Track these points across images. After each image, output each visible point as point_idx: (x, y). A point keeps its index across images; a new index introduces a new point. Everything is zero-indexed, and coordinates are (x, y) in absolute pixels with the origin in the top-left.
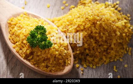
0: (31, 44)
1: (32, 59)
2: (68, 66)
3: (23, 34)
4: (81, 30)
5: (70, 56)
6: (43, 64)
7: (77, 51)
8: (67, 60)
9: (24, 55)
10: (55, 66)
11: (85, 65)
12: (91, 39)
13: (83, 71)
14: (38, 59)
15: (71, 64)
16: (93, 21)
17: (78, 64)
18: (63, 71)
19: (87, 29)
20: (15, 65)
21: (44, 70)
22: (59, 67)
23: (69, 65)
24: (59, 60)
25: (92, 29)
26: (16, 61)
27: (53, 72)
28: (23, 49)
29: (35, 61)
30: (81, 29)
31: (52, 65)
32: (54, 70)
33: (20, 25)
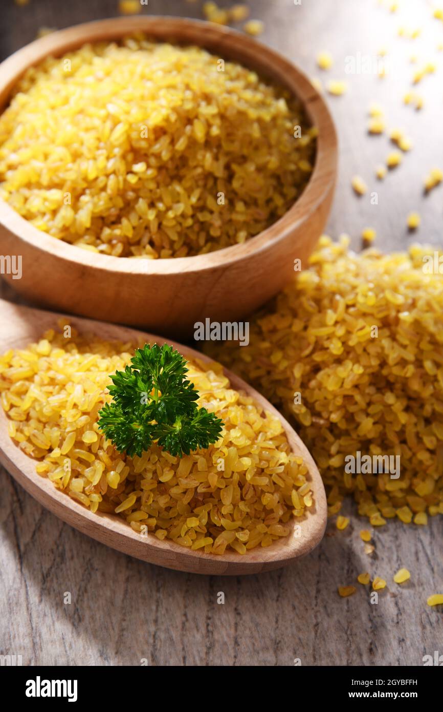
0: (124, 441)
1: (134, 510)
2: (304, 517)
3: (75, 406)
4: (331, 359)
5: (308, 478)
6: (193, 523)
7: (330, 456)
8: (294, 493)
9: (97, 498)
10: (249, 522)
11: (377, 514)
12: (383, 394)
13: (373, 543)
14: (163, 501)
15: (317, 507)
16: (381, 315)
17: (343, 515)
18: (286, 544)
19: (359, 351)
20: (58, 559)
21: (202, 549)
22: (268, 526)
23: (308, 514)
24: (260, 498)
25: (383, 348)
26: (56, 543)
27: (242, 550)
28: (88, 472)
29: (150, 516)
30: (332, 355)
31: (233, 520)
32: (245, 544)
33: (51, 374)
